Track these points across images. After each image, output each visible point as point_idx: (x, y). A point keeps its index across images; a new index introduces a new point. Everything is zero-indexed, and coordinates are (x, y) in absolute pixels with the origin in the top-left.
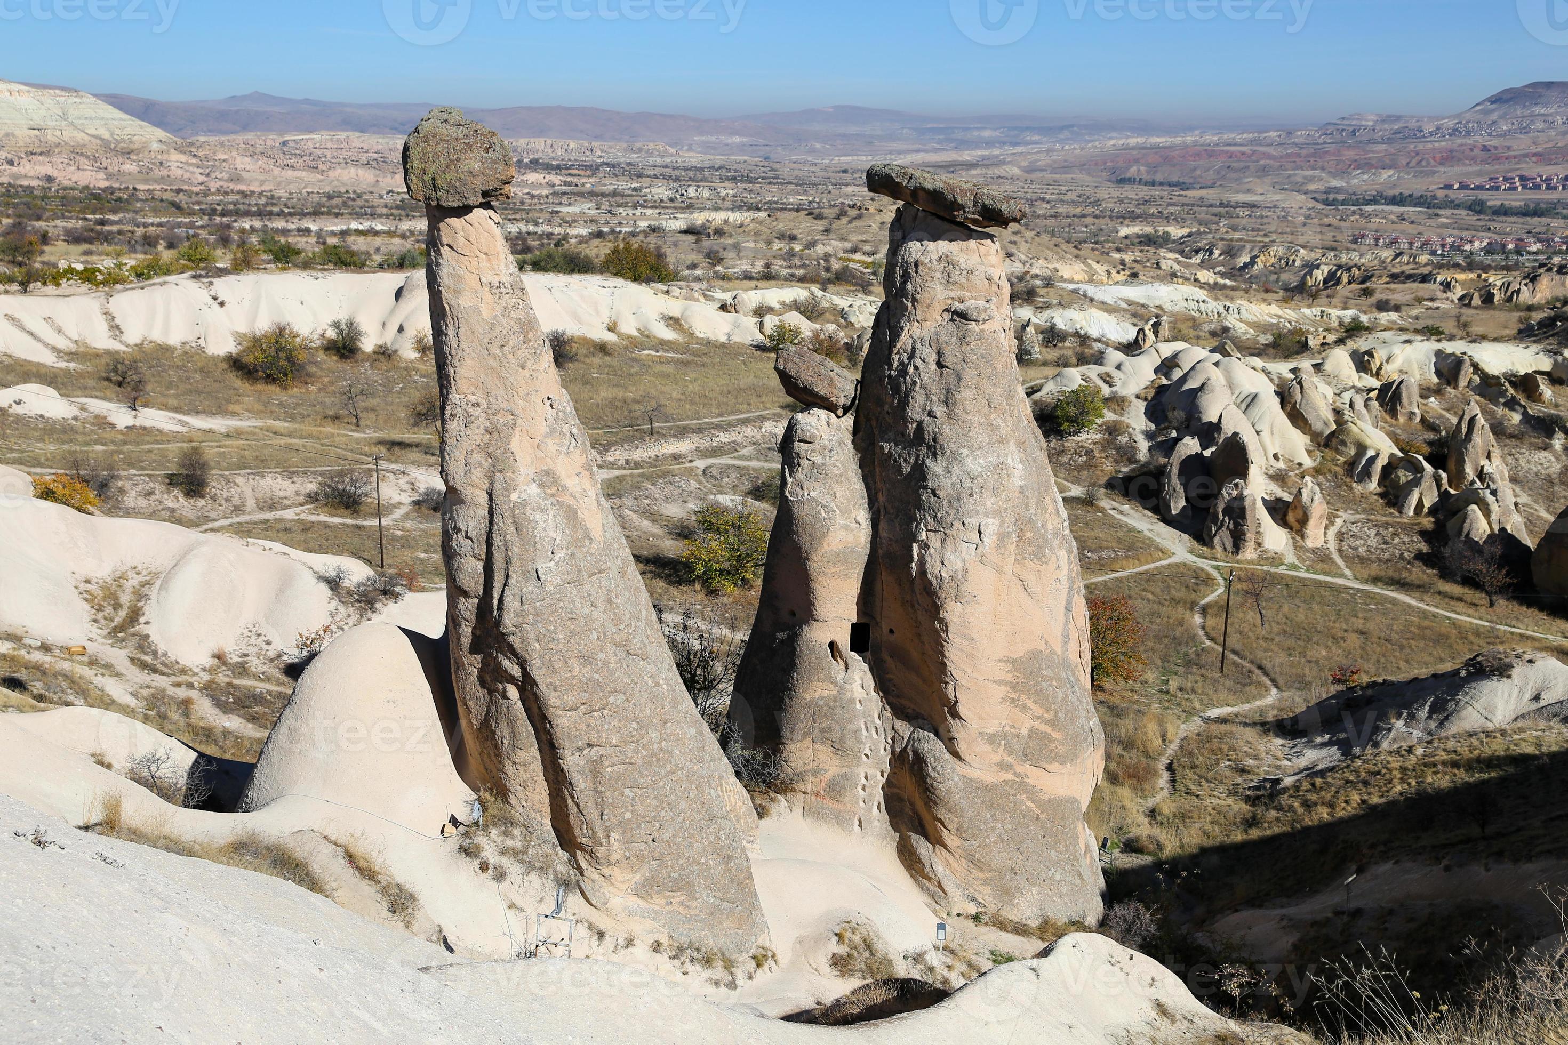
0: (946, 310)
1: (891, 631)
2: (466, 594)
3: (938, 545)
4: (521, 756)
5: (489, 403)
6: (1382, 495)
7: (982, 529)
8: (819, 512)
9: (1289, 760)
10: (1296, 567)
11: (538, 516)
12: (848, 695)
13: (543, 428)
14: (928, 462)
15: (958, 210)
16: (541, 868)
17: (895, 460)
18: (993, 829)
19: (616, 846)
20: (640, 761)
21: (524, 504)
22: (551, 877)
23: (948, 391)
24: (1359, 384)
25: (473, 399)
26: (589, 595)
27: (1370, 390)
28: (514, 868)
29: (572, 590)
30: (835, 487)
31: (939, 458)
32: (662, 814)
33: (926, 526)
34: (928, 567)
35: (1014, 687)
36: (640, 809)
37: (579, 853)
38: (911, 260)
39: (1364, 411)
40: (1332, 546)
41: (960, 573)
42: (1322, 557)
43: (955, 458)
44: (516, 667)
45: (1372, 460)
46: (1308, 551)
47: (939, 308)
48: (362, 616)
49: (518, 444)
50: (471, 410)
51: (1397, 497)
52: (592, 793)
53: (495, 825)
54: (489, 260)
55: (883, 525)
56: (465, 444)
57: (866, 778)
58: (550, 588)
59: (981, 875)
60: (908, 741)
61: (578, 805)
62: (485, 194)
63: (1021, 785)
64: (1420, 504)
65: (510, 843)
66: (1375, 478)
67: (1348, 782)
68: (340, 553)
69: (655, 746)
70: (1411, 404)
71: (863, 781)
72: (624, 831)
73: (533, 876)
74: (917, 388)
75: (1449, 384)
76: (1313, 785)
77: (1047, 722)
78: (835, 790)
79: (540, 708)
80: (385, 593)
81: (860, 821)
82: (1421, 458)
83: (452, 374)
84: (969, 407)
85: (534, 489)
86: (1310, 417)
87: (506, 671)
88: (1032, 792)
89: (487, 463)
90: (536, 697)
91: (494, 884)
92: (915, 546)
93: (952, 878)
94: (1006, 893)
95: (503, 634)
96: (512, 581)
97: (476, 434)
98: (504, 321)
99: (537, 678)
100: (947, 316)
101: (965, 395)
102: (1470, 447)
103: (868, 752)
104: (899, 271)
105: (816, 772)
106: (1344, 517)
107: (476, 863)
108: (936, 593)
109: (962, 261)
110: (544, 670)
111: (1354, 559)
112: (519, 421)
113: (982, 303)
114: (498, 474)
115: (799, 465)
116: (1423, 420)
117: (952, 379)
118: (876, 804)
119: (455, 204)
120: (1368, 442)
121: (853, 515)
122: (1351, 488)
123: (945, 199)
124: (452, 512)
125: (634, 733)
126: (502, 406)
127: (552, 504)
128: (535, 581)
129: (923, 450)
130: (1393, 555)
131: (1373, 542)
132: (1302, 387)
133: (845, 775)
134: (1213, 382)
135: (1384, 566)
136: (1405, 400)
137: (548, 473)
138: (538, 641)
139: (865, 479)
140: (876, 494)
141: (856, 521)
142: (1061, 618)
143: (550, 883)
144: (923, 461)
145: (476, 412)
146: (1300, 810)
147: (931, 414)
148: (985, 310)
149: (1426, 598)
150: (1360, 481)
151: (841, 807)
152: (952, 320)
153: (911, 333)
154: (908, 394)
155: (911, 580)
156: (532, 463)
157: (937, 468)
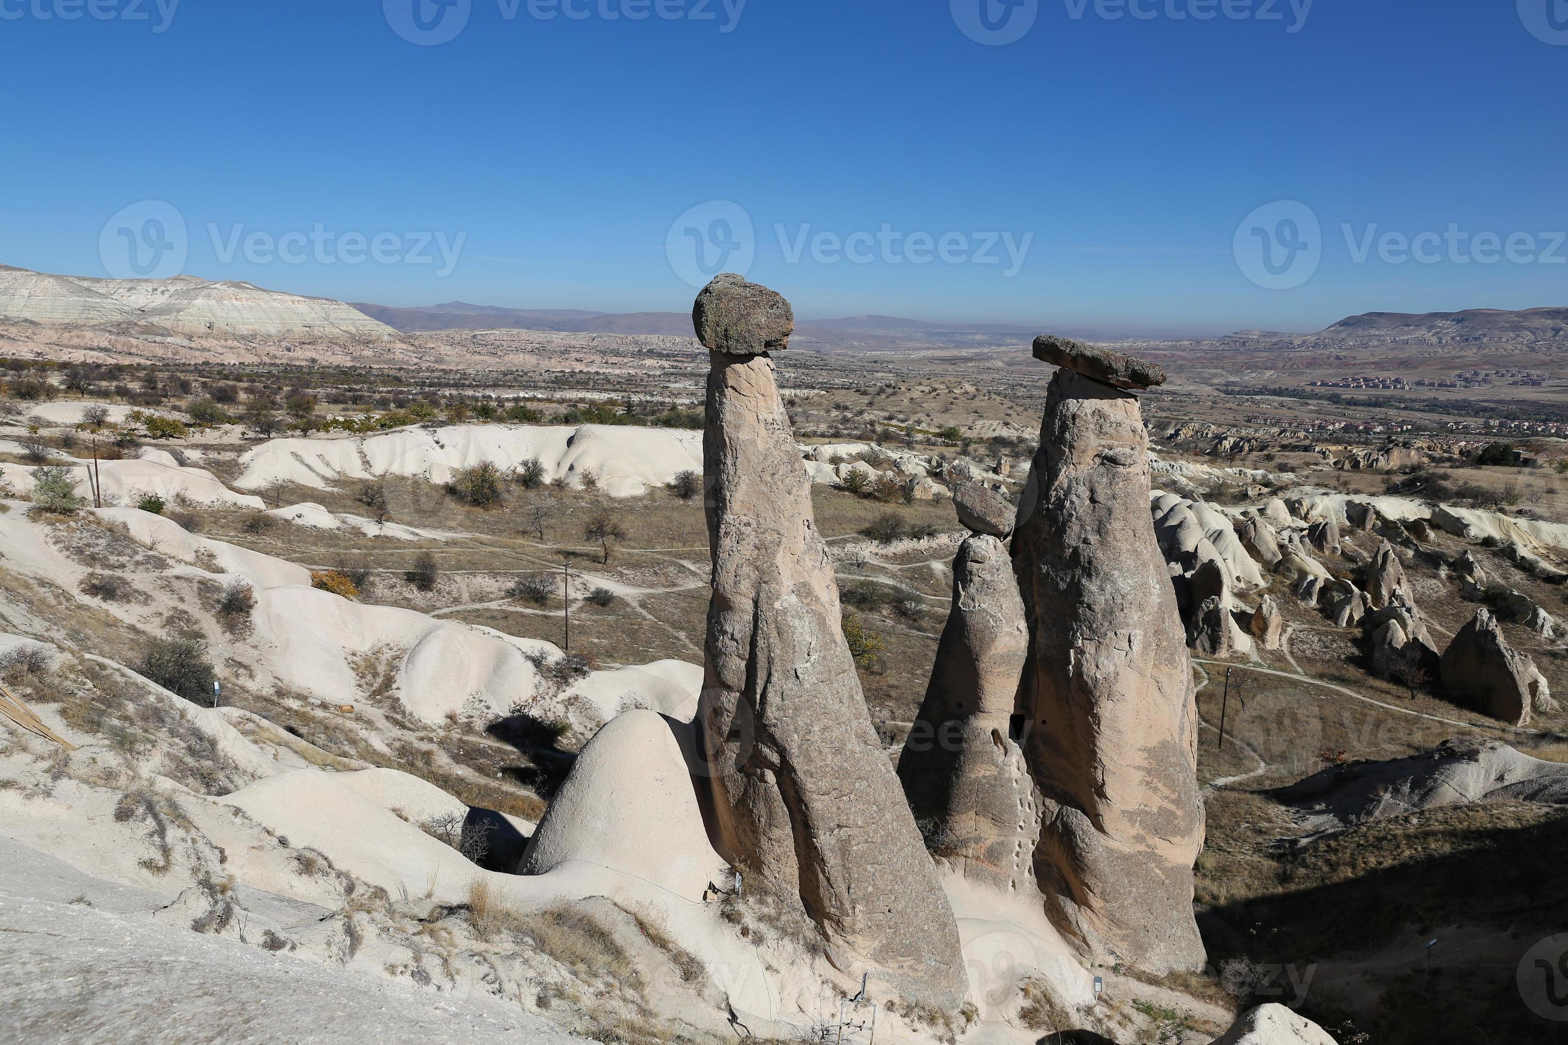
0: (1097, 455)
1: (1044, 722)
2: (729, 688)
3: (1093, 651)
4: (776, 833)
5: (759, 523)
6: (1321, 610)
7: (1132, 638)
8: (988, 621)
9: (1296, 823)
10: (1260, 665)
11: (797, 622)
12: (1007, 775)
13: (802, 546)
14: (1084, 581)
15: (1112, 374)
16: (793, 934)
17: (1052, 579)
18: (1130, 893)
19: (860, 916)
20: (879, 840)
21: (785, 611)
22: (802, 942)
23: (1100, 522)
24: (1293, 525)
25: (745, 519)
26: (838, 692)
27: (1302, 530)
28: (770, 934)
29: (824, 687)
30: (1002, 600)
31: (1094, 578)
32: (896, 887)
33: (1082, 635)
34: (1085, 670)
35: (1149, 772)
36: (880, 883)
37: (826, 922)
38: (1069, 414)
39: (1300, 546)
40: (1285, 648)
41: (1112, 675)
42: (1278, 657)
43: (1107, 578)
44: (775, 755)
45: (1312, 583)
46: (1268, 652)
47: (1091, 453)
48: (558, 688)
49: (782, 560)
50: (743, 529)
51: (1333, 612)
52: (840, 868)
53: (752, 894)
54: (765, 400)
55: (1040, 633)
56: (737, 559)
57: (1020, 846)
58: (807, 686)
59: (1119, 932)
60: (1057, 816)
61: (828, 880)
62: (768, 344)
63: (1152, 856)
64: (1351, 617)
65: (765, 910)
66: (1315, 598)
67: (1359, 845)
68: (534, 636)
69: (890, 826)
70: (1333, 541)
71: (1017, 849)
72: (867, 903)
73: (786, 941)
74: (1074, 519)
75: (1358, 527)
76: (1329, 846)
77: (1173, 801)
78: (994, 855)
79: (797, 792)
80: (576, 670)
81: (1013, 882)
82: (1350, 582)
83: (728, 498)
84: (1118, 536)
85: (793, 599)
86: (1263, 549)
87: (766, 757)
88: (1159, 860)
89: (754, 575)
90: (794, 783)
91: (753, 947)
92: (1072, 651)
93: (1095, 934)
94: (1140, 948)
95: (766, 725)
96: (774, 679)
97: (747, 550)
98: (776, 453)
99: (795, 765)
100: (1098, 460)
101: (1116, 525)
102: (1385, 574)
103: (1022, 824)
104: (1057, 423)
105: (978, 840)
106: (1293, 626)
107: (738, 928)
108: (1091, 692)
109: (1112, 415)
110: (801, 758)
111: (1303, 659)
112: (784, 539)
113: (1128, 450)
114: (764, 585)
115: (971, 581)
116: (1343, 553)
117: (1104, 512)
118: (1027, 868)
119: (743, 352)
120: (1308, 569)
121: (1016, 624)
122: (1297, 604)
123: (1102, 364)
124: (719, 617)
125: (875, 815)
126: (770, 526)
127: (807, 612)
128: (793, 679)
129: (1079, 572)
130: (1332, 656)
131: (1317, 646)
132: (1255, 526)
133: (1002, 843)
134: (1189, 521)
135: (1326, 665)
136: (1329, 538)
137: (804, 584)
138: (796, 732)
139: (1023, 594)
140: (1034, 606)
141: (1018, 629)
142: (1180, 713)
143: (801, 948)
144: (1079, 581)
145: (747, 530)
146: (1326, 869)
147: (1085, 541)
148: (1131, 456)
149: (1361, 690)
150: (1303, 599)
151: (997, 870)
152: (1102, 464)
153: (1065, 475)
154: (1065, 524)
155: (1068, 680)
156: (792, 576)
157: (1092, 586)
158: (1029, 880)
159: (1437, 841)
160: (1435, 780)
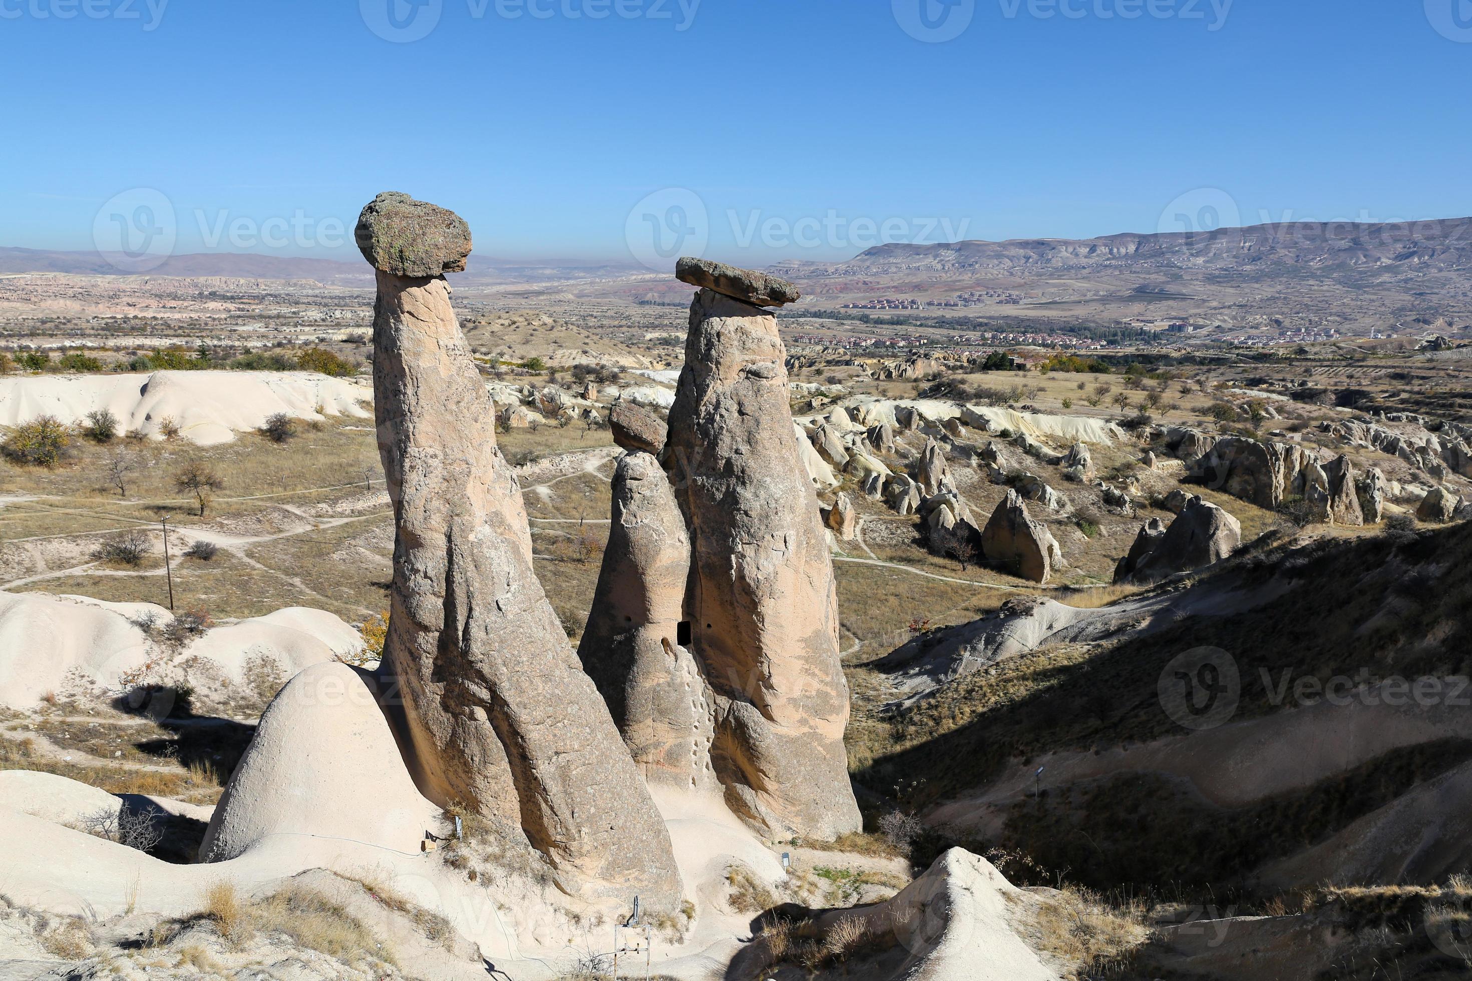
0: (742, 370)
1: (709, 626)
2: (426, 629)
3: (753, 554)
4: (492, 770)
5: (446, 454)
6: (885, 502)
7: (787, 539)
8: (652, 536)
9: (896, 688)
10: (841, 555)
11: (493, 553)
12: (679, 680)
13: (491, 474)
14: (738, 489)
15: (753, 293)
16: (520, 868)
17: (708, 490)
18: (799, 771)
19: (586, 839)
20: (595, 761)
21: (480, 543)
22: (530, 875)
23: (750, 433)
24: (854, 430)
25: (431, 451)
26: (540, 620)
27: (862, 433)
28: (498, 873)
29: (527, 616)
30: (663, 514)
31: (748, 485)
32: (615, 804)
33: (741, 540)
34: (746, 572)
35: (807, 660)
36: (600, 803)
37: (552, 850)
38: (713, 332)
39: (862, 447)
40: (859, 538)
41: (772, 575)
42: (854, 546)
43: (761, 484)
44: (484, 690)
45: (876, 479)
46: (845, 542)
47: (737, 368)
48: (173, 652)
49: (473, 490)
50: (430, 461)
51: (895, 503)
52: (562, 795)
53: (472, 835)
54: (445, 325)
55: (700, 542)
56: (425, 491)
57: (696, 745)
58: (510, 616)
59: (793, 809)
60: (729, 712)
61: (552, 808)
62: (446, 266)
63: (814, 735)
64: (910, 505)
65: (490, 850)
66: (879, 491)
67: (953, 699)
68: (133, 600)
70: (888, 441)
71: (694, 748)
72: (591, 824)
73: (515, 877)
74: (724, 432)
75: (906, 427)
76: (929, 704)
77: (827, 684)
78: (673, 757)
79: (511, 725)
80: (191, 630)
81: (693, 779)
82: (906, 476)
83: (411, 429)
84: (767, 445)
85: (487, 529)
86: (832, 452)
87: (474, 695)
88: (820, 739)
89: (445, 509)
90: (507, 716)
91: (482, 890)
92: (733, 556)
93: (773, 814)
94: (812, 820)
95: (472, 662)
96: (476, 613)
97: (434, 482)
98: (459, 379)
99: (507, 699)
100: (743, 375)
101: (763, 435)
102: (932, 467)
103: (697, 724)
104: (703, 341)
105: (657, 745)
106: (865, 517)
107: (465, 873)
108: (754, 593)
109: (753, 332)
110: (513, 691)
111: (877, 547)
112: (473, 469)
113: (769, 364)
114: (456, 518)
115: (632, 498)
116: (897, 451)
117: (752, 423)
118: (705, 764)
119: (420, 275)
120: (872, 467)
121: (677, 536)
122: (865, 499)
123: (743, 283)
124: (408, 555)
125: (589, 737)
126: (458, 456)
127: (502, 541)
128: (496, 611)
129: (733, 481)
130: (898, 541)
131: (885, 534)
132: (825, 433)
133: (680, 744)
135: (893, 550)
136: (885, 439)
137: (496, 514)
138: (505, 665)
139: (680, 506)
140: (691, 517)
141: (679, 540)
142: (825, 603)
143: (530, 880)
144: (734, 490)
145: (434, 462)
146: (931, 723)
147: (737, 452)
148: (773, 369)
149: (925, 568)
150: (870, 493)
151: (678, 770)
152: (747, 378)
153: (715, 389)
154: (716, 437)
155: (731, 585)
156: (484, 506)
157: (746, 494)
158: (708, 776)
159: (1014, 686)
160: (1003, 636)
